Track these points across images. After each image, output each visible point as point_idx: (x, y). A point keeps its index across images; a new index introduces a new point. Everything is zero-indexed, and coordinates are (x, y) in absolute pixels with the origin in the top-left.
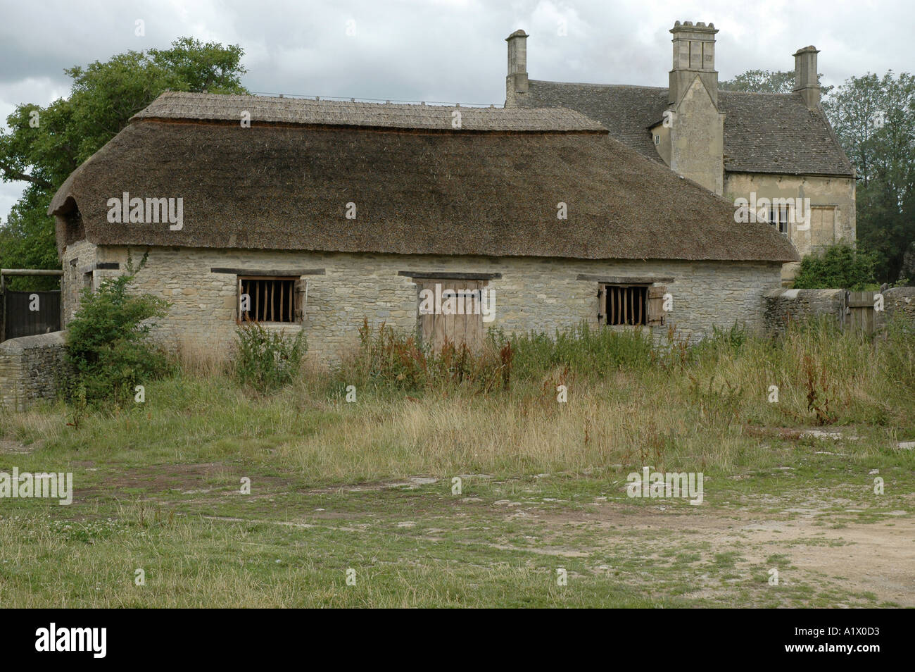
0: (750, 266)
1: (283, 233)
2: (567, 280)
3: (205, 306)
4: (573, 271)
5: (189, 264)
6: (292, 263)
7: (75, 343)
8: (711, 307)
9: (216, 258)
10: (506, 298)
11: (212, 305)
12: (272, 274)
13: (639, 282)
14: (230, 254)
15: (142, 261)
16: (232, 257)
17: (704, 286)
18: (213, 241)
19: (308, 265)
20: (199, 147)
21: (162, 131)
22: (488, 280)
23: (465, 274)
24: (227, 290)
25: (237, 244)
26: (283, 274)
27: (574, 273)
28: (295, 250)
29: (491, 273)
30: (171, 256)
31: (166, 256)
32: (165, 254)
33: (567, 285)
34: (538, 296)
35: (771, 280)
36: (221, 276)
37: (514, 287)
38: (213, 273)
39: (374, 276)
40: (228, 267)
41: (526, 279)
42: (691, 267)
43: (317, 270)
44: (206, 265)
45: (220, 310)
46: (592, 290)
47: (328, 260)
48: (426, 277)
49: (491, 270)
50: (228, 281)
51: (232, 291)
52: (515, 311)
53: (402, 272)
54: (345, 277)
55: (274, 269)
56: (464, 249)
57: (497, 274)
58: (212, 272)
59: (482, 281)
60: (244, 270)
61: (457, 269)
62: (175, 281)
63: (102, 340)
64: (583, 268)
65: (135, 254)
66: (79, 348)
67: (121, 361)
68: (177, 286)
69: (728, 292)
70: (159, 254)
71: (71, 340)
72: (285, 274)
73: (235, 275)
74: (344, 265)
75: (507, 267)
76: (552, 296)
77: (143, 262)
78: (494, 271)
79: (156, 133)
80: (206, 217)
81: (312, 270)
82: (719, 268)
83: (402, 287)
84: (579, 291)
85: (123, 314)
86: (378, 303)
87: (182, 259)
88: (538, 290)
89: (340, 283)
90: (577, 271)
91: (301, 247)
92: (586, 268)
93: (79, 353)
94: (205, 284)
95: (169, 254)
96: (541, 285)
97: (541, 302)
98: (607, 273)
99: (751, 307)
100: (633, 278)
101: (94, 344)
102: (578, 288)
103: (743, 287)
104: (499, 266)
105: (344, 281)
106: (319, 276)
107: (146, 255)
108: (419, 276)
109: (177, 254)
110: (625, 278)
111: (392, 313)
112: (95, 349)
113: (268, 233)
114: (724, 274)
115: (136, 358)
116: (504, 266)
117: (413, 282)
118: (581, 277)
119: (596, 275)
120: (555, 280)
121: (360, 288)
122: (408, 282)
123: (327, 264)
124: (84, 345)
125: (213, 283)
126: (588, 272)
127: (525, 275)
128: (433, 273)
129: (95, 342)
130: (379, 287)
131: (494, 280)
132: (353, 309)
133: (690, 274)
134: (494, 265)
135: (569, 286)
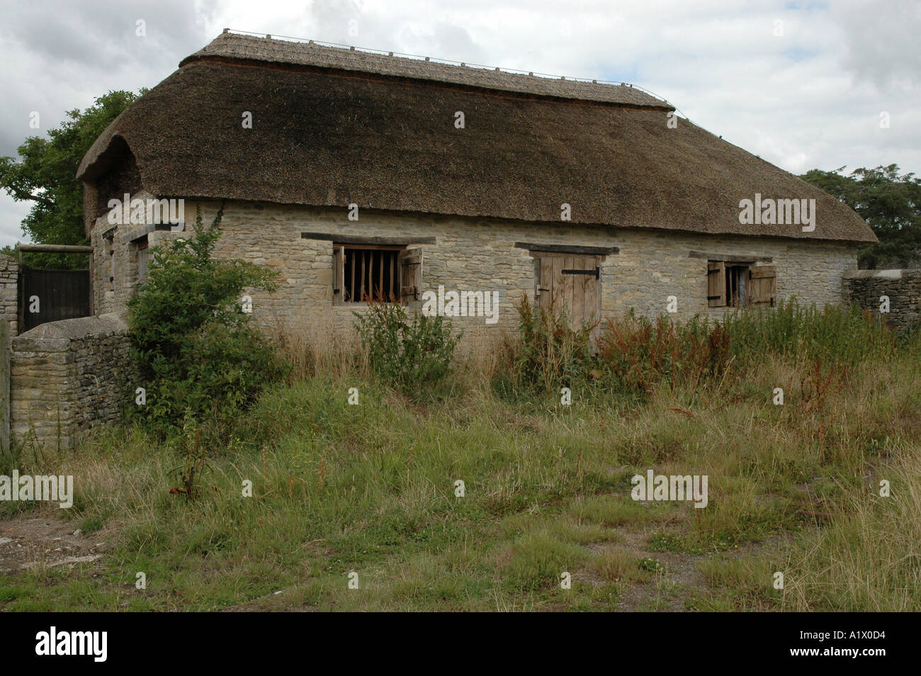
0: (833, 247)
1: (391, 190)
2: (680, 258)
3: (294, 281)
4: (684, 247)
5: (274, 227)
6: (398, 228)
7: (144, 330)
8: (803, 288)
9: (307, 219)
10: (623, 276)
11: (303, 280)
12: (374, 243)
13: (743, 260)
14: (324, 216)
15: (215, 221)
16: (328, 219)
17: (797, 266)
18: (307, 196)
19: (415, 231)
20: (273, 90)
21: (224, 71)
22: (605, 255)
23: (584, 248)
24: (321, 261)
25: (337, 201)
26: (388, 243)
27: (686, 249)
28: (407, 211)
29: (610, 247)
30: (251, 216)
31: (245, 216)
32: (246, 213)
33: (680, 263)
34: (654, 274)
35: (850, 262)
36: (314, 243)
37: (632, 264)
38: (304, 239)
39: (489, 247)
40: (323, 232)
41: (642, 255)
42: (786, 247)
43: (427, 238)
44: (296, 229)
45: (312, 286)
46: (702, 269)
47: (439, 226)
48: (544, 249)
49: (609, 243)
50: (322, 249)
51: (327, 262)
52: (632, 291)
53: (520, 243)
54: (457, 248)
55: (378, 235)
56: (589, 217)
57: (615, 248)
58: (302, 237)
59: (601, 257)
60: (342, 236)
61: (576, 241)
62: (258, 248)
63: (186, 325)
64: (694, 244)
65: (206, 212)
66: (150, 337)
67: (218, 357)
68: (260, 254)
69: (816, 273)
70: (237, 213)
71: (137, 325)
72: (390, 242)
73: (331, 242)
74: (456, 233)
75: (624, 241)
76: (666, 274)
77: (217, 222)
78: (610, 245)
79: (218, 73)
80: (296, 166)
81: (421, 238)
82: (808, 247)
83: (519, 261)
84: (691, 270)
85: (215, 286)
86: (493, 280)
87: (266, 219)
88: (653, 267)
89: (452, 255)
90: (688, 248)
91: (414, 209)
92: (697, 244)
93: (152, 345)
94: (294, 253)
95: (249, 213)
96: (657, 262)
97: (656, 281)
98: (716, 251)
99: (834, 289)
100: (738, 257)
101: (171, 331)
102: (690, 266)
103: (828, 268)
104: (616, 239)
105: (457, 253)
106: (429, 246)
107: (220, 214)
108: (537, 248)
109: (259, 214)
110: (731, 256)
111: (509, 292)
112: (175, 338)
113: (373, 189)
114: (813, 255)
115: (240, 352)
116: (621, 239)
117: (530, 255)
118: (693, 255)
119: (707, 252)
120: (668, 257)
121: (474, 261)
122: (525, 255)
123: (438, 231)
124: (158, 333)
125: (304, 252)
126: (699, 249)
127: (642, 251)
128: (552, 246)
129: (174, 327)
130: (495, 260)
131: (612, 256)
132: (467, 286)
133: (786, 253)
134: (612, 239)
135: (682, 263)
